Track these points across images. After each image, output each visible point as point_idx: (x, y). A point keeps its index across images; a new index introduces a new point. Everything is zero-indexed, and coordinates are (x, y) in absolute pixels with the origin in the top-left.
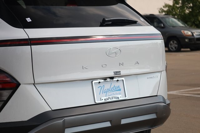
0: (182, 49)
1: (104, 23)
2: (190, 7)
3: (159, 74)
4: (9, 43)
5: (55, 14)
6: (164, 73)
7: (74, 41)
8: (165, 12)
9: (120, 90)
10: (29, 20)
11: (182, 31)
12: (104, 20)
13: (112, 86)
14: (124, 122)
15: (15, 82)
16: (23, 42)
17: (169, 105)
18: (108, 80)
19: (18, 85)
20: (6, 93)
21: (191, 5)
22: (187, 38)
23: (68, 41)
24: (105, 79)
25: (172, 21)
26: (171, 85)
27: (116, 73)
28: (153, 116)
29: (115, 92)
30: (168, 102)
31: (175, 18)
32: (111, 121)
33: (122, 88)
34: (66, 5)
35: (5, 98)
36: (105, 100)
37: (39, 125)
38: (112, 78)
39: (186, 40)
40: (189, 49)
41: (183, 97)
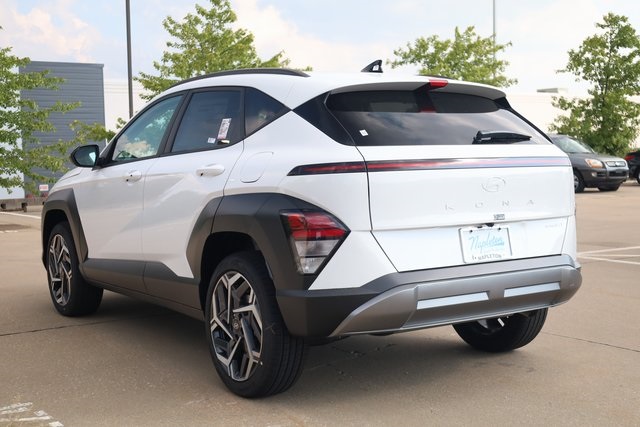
0: (586, 189)
1: (479, 139)
2: (599, 122)
3: (565, 220)
4: (333, 168)
5: (400, 125)
6: (572, 219)
7: (430, 166)
8: (558, 129)
9: (502, 244)
10: (364, 133)
11: (586, 160)
12: (479, 135)
13: (491, 237)
14: (508, 293)
15: (343, 228)
16: (354, 167)
17: (579, 269)
18: (486, 227)
19: (347, 232)
20: (328, 245)
21: (601, 118)
22: (594, 171)
23: (422, 166)
24: (480, 226)
25: (570, 144)
26: (581, 244)
27: (498, 217)
28: (554, 287)
29: (494, 248)
30: (577, 265)
31: (575, 139)
32: (488, 292)
33: (506, 240)
34: (419, 111)
35: (327, 252)
36: (480, 258)
37: (378, 295)
38: (490, 225)
39: (593, 175)
40: (597, 189)
41: (591, 262)
